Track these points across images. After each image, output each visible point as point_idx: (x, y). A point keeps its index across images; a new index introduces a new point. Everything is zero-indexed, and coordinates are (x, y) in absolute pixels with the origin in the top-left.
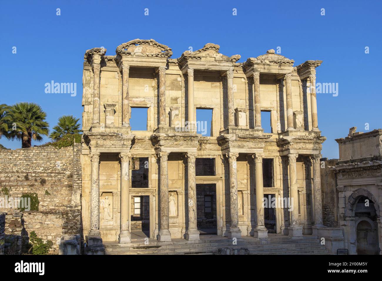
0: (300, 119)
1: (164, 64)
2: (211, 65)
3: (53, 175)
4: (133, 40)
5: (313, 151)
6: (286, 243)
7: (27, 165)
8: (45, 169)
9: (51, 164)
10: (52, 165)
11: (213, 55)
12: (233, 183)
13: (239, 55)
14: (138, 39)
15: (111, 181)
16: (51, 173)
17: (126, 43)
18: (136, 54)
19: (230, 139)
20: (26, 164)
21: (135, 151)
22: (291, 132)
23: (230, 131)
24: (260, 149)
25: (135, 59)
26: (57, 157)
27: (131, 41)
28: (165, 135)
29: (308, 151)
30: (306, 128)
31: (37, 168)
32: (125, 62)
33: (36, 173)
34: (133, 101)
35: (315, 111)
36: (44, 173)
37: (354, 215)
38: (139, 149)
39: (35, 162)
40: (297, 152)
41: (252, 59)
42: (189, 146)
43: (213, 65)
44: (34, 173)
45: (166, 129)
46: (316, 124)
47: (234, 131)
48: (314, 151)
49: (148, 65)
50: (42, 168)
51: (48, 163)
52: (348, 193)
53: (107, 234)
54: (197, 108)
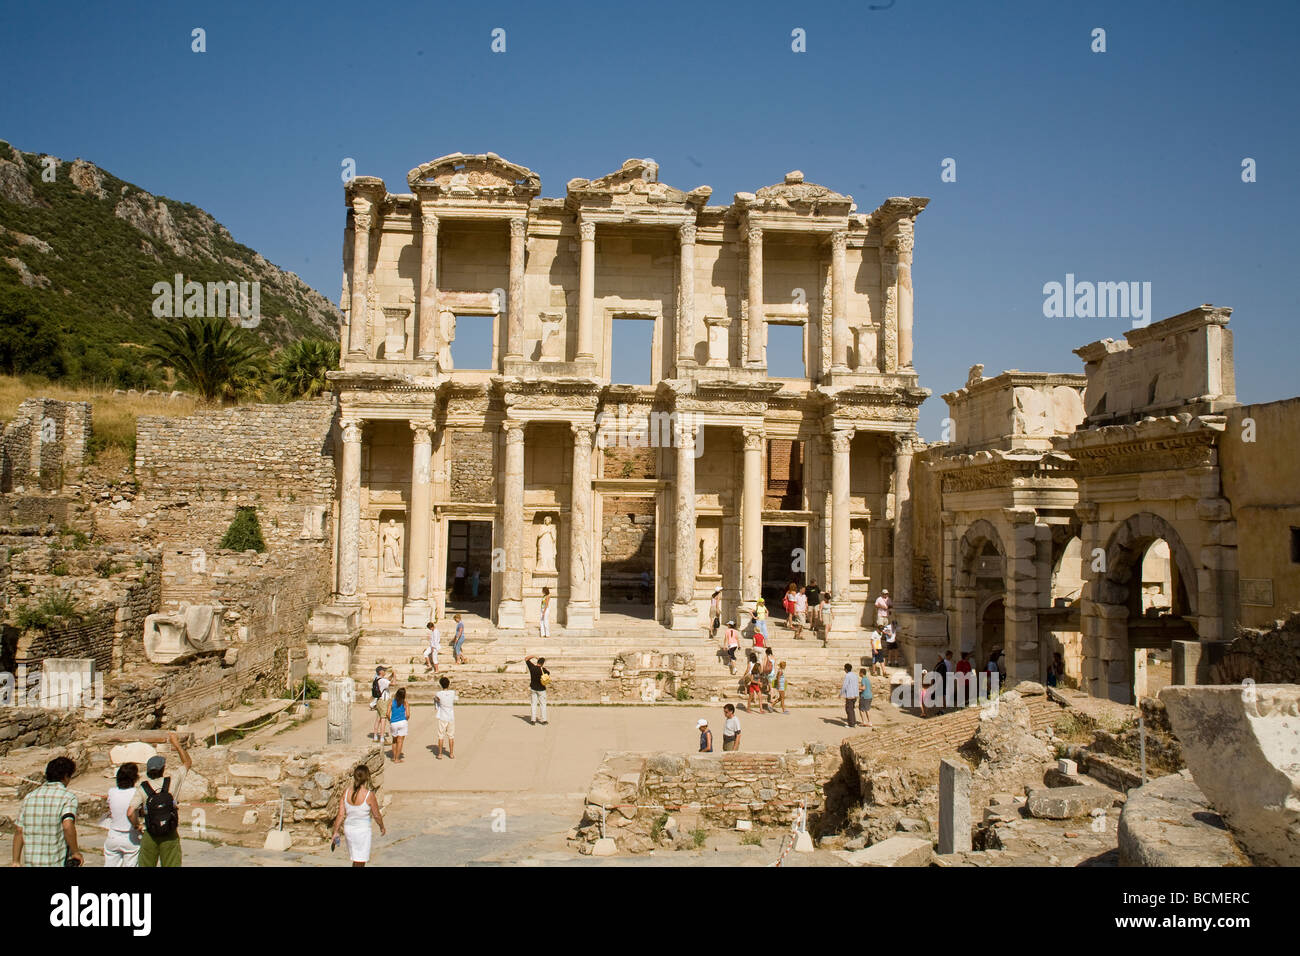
0: (868, 345)
1: (521, 211)
2: (637, 213)
3: (303, 467)
4: (445, 157)
5: (895, 424)
6: (811, 647)
7: (248, 444)
8: (288, 454)
9: (299, 443)
10: (303, 447)
11: (644, 187)
12: (683, 498)
13: (708, 187)
14: (459, 154)
15: (403, 485)
16: (300, 463)
17: (427, 165)
18: (454, 189)
19: (678, 392)
20: (247, 441)
21: (460, 416)
22: (839, 375)
23: (681, 372)
24: (753, 418)
25: (451, 202)
26: (314, 428)
27: (441, 160)
28: (516, 381)
29: (880, 423)
30: (882, 365)
31: (270, 452)
32: (428, 208)
33: (266, 464)
34: (460, 300)
35: (908, 324)
36: (284, 463)
37: (973, 584)
38: (468, 411)
39: (265, 437)
40: (852, 426)
41: (742, 195)
42: (575, 407)
43: (642, 213)
44: (261, 463)
45: (521, 367)
46: (908, 357)
47: (690, 371)
48: (897, 424)
49: (482, 215)
50: (281, 453)
51: (294, 443)
52: (961, 531)
53: (389, 606)
54: (615, 317)
